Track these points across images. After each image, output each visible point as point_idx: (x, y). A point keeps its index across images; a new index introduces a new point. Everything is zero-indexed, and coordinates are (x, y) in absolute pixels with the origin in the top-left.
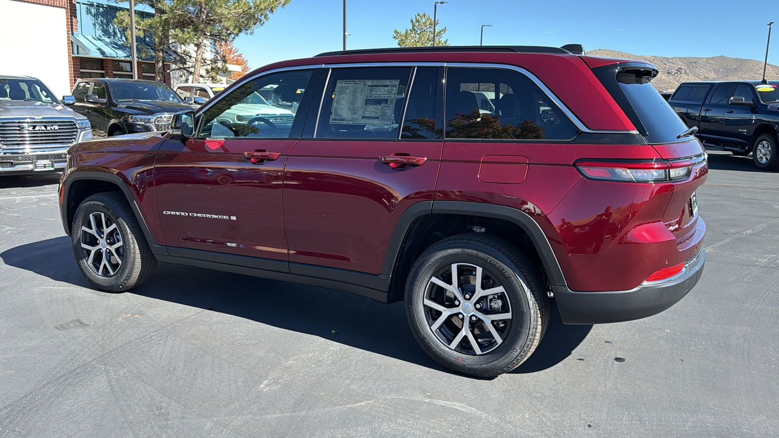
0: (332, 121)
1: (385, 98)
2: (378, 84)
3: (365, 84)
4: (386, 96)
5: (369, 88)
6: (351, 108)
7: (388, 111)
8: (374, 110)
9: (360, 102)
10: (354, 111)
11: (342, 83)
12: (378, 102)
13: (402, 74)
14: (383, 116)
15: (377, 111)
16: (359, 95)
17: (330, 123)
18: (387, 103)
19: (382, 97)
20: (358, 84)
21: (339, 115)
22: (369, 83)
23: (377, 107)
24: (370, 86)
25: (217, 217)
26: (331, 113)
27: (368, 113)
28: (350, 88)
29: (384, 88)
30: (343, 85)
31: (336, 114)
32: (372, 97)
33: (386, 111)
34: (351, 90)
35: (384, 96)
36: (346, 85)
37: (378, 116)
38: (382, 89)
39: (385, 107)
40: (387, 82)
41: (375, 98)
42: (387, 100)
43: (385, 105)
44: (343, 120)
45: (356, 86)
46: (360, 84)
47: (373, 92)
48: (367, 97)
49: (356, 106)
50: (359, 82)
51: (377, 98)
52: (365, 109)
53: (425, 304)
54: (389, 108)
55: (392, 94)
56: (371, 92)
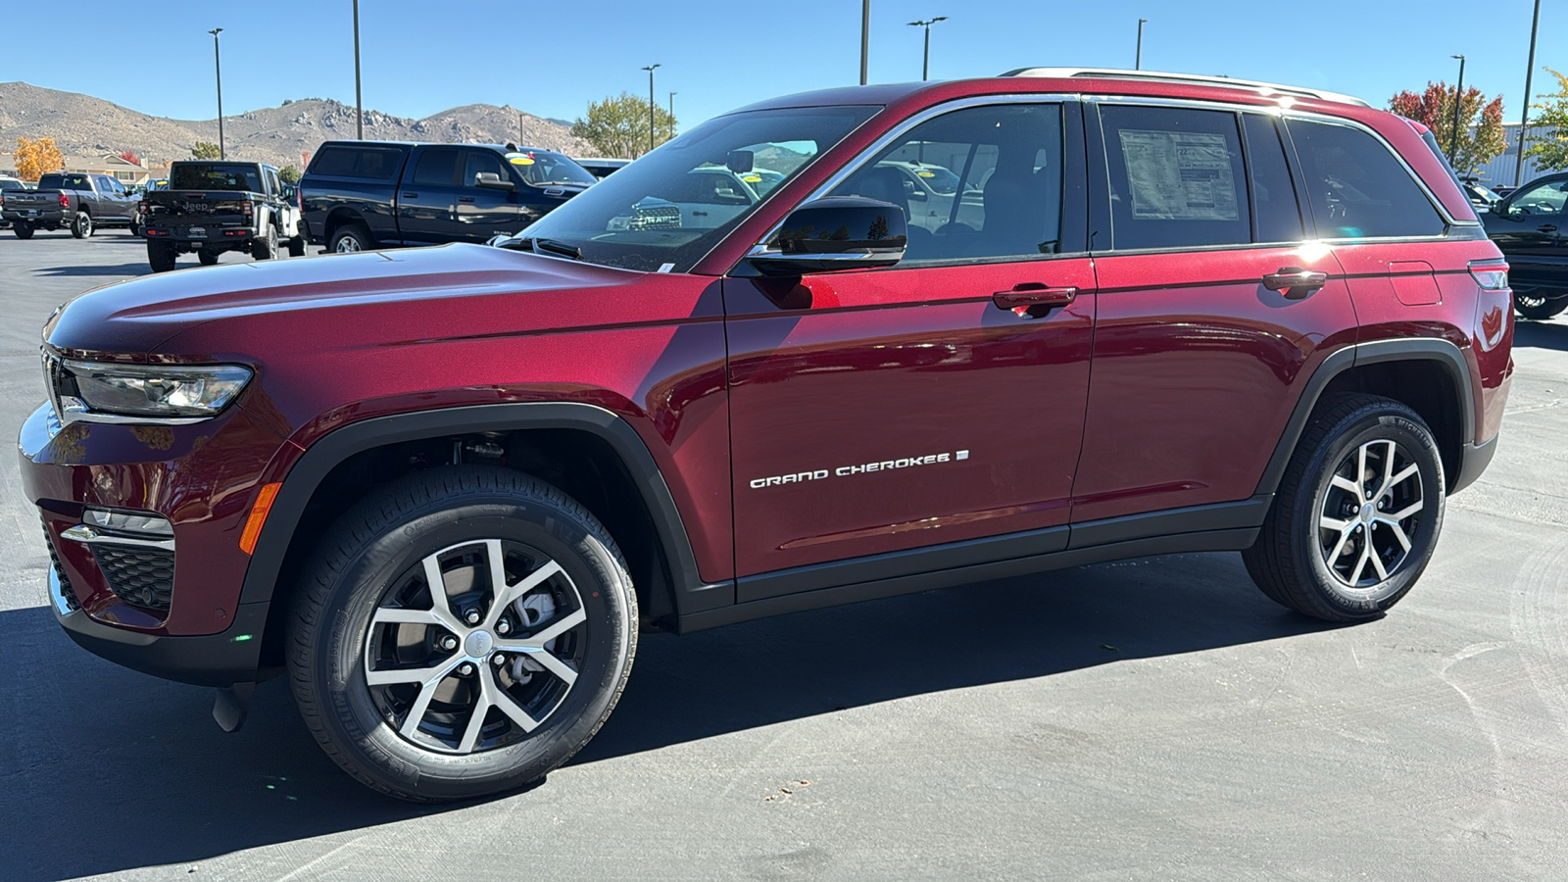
0: (1137, 214)
1: (1213, 168)
2: (1191, 141)
3: (1170, 140)
4: (1214, 164)
5: (1179, 148)
6: (1160, 185)
7: (1227, 194)
8: (1202, 191)
9: (1171, 177)
10: (1167, 193)
11: (1130, 136)
12: (1203, 175)
14: (1218, 203)
15: (1207, 192)
16: (1165, 161)
17: (1134, 216)
18: (1218, 177)
19: (1207, 165)
20: (1157, 138)
21: (1146, 202)
22: (1176, 137)
23: (1204, 185)
24: (1178, 144)
27: (1194, 196)
28: (1146, 146)
29: (1204, 148)
30: (1132, 139)
31: (1141, 199)
32: (1189, 165)
33: (1222, 193)
34: (1149, 152)
35: (1209, 164)
36: (1137, 140)
37: (1211, 202)
38: (1202, 149)
39: (1217, 184)
40: (1206, 138)
41: (1194, 167)
42: (1217, 171)
43: (1217, 180)
44: (1156, 211)
45: (1155, 142)
46: (1162, 139)
47: (1189, 156)
48: (1181, 165)
49: (1167, 182)
50: (1158, 136)
51: (1199, 168)
52: (1186, 188)
53: (1321, 525)
54: (1226, 188)
55: (1221, 160)
56: (1185, 156)
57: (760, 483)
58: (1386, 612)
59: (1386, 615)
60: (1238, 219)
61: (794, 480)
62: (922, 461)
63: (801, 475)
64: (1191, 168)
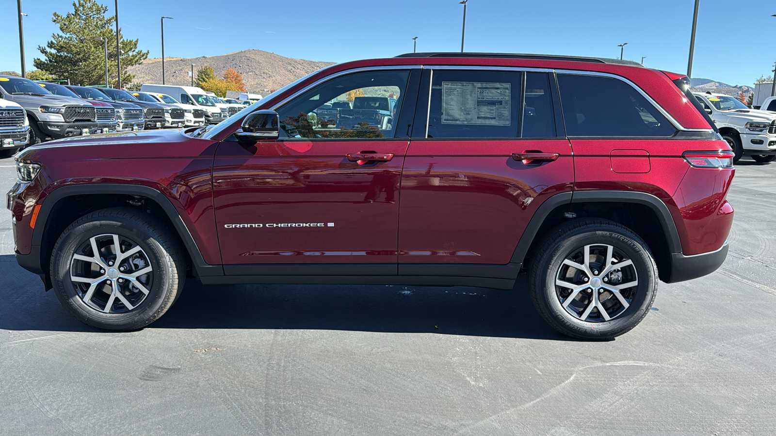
0: (444, 122)
1: (499, 100)
2: (488, 86)
3: (474, 87)
4: (499, 98)
5: (479, 90)
6: (463, 108)
7: (505, 112)
8: (489, 111)
9: (471, 103)
10: (467, 112)
11: (448, 85)
12: (492, 103)
13: (513, 79)
14: (500, 116)
15: (492, 112)
16: (469, 96)
17: (442, 123)
18: (501, 104)
19: (495, 98)
20: (466, 85)
21: (451, 116)
22: (479, 85)
23: (491, 108)
24: (480, 88)
25: (307, 225)
26: (442, 114)
27: (483, 113)
28: (457, 89)
29: (495, 90)
30: (449, 86)
31: (448, 114)
32: (484, 98)
33: (502, 112)
34: (459, 92)
35: (497, 98)
36: (453, 87)
37: (494, 116)
38: (494, 91)
39: (500, 108)
40: (498, 85)
41: (487, 99)
42: (501, 101)
43: (500, 106)
44: (457, 120)
45: (464, 88)
46: (468, 86)
47: (484, 94)
48: (478, 99)
49: (468, 107)
50: (467, 84)
51: (490, 100)
52: (479, 110)
53: (557, 284)
54: (505, 109)
55: (505, 96)
56: (482, 94)
57: (230, 226)
58: (615, 338)
59: (614, 340)
60: (510, 125)
61: (246, 227)
62: (309, 225)
63: (249, 225)
64: (485, 100)
